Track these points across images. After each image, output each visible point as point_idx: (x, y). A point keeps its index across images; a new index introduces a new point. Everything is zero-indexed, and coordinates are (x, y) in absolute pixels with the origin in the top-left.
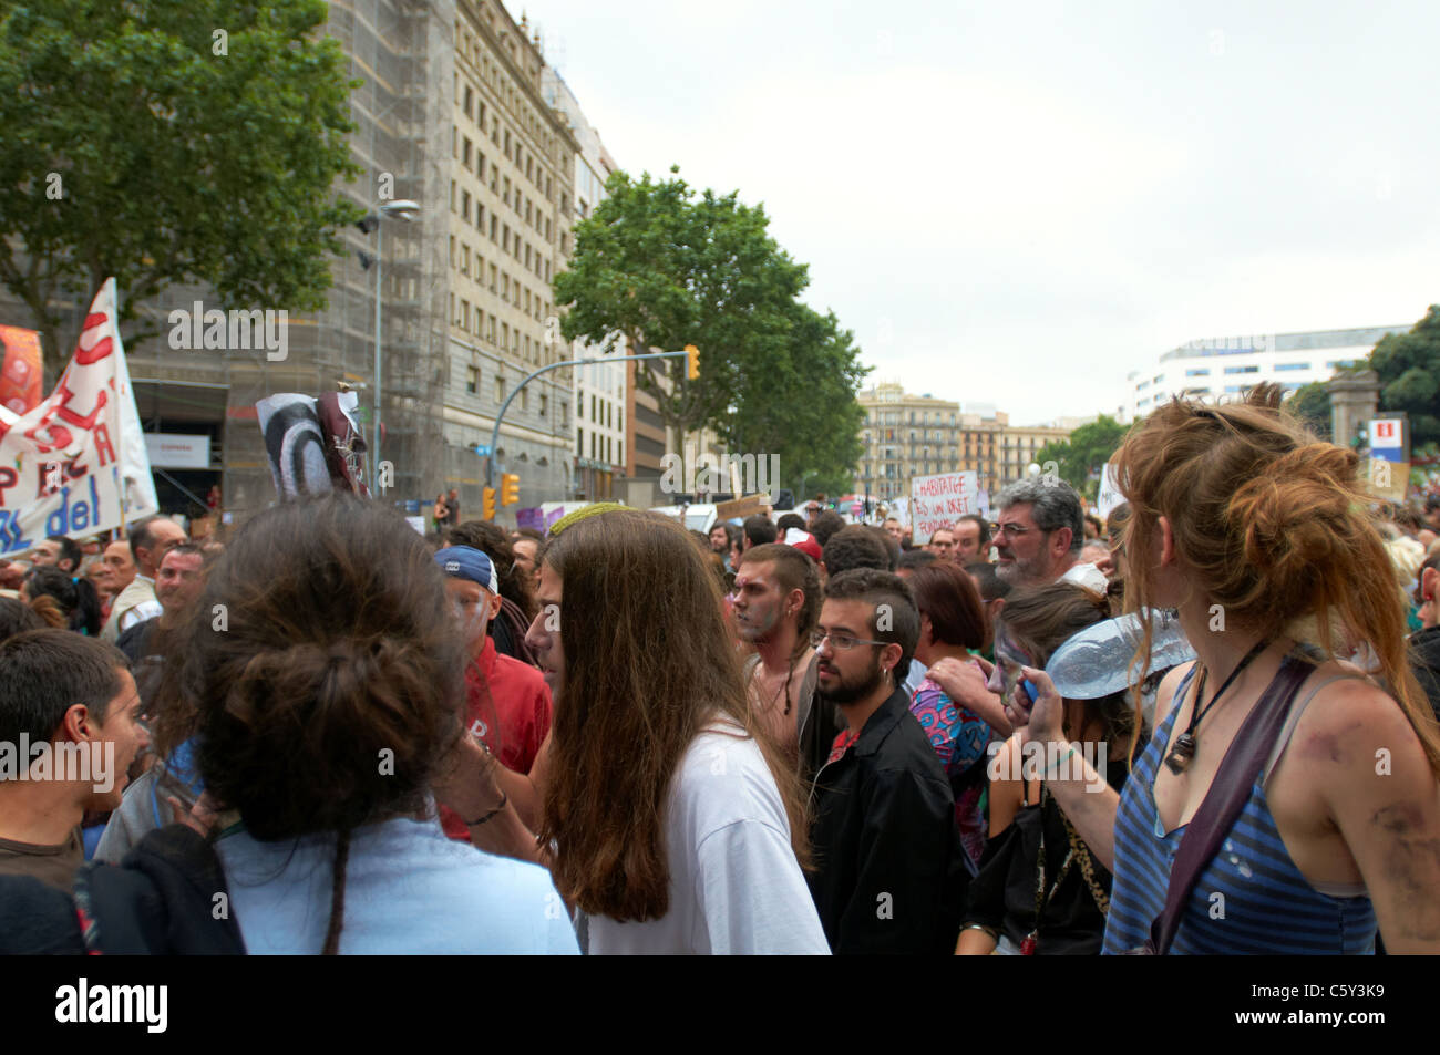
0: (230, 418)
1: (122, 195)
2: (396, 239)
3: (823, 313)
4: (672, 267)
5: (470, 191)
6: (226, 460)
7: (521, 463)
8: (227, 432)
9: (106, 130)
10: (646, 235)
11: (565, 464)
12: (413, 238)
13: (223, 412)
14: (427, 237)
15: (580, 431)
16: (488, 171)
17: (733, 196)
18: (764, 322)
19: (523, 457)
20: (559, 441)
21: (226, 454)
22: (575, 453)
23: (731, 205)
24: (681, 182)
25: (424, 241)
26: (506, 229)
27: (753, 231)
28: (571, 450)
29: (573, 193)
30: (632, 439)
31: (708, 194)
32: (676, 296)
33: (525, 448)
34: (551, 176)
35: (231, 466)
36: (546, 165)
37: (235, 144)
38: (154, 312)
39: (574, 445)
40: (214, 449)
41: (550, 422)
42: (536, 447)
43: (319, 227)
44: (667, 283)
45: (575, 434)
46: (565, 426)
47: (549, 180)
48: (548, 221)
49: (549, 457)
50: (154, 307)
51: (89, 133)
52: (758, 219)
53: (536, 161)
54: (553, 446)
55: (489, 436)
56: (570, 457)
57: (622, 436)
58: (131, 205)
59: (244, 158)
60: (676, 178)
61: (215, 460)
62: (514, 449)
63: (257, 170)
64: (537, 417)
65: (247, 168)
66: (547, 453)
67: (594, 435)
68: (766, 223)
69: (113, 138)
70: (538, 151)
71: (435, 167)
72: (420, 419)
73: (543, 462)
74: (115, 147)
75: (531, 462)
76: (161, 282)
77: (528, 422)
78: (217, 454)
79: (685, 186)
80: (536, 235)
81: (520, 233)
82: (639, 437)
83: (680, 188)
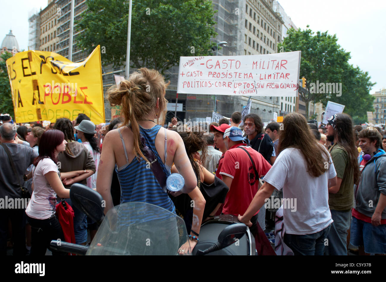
0: (187, 99)
1: (160, 45)
2: (230, 52)
3: (355, 67)
4: (306, 55)
5: (251, 37)
6: (186, 109)
7: (264, 112)
8: (187, 102)
9: (156, 30)
10: (298, 46)
12: (234, 51)
13: (186, 98)
14: (238, 51)
15: (282, 103)
16: (256, 31)
17: (326, 33)
18: (334, 70)
19: (265, 110)
20: (275, 106)
21: (186, 108)
22: (280, 109)
23: (325, 36)
24: (309, 30)
25: (237, 52)
26: (261, 47)
27: (332, 43)
28: (279, 109)
29: (281, 36)
30: (298, 106)
31: (318, 33)
32: (306, 63)
33: (265, 108)
34: (275, 32)
35: (187, 111)
36: (273, 28)
37: (184, 30)
38: (171, 73)
39: (280, 107)
40: (184, 107)
41: (273, 101)
42: (268, 107)
43: (207, 50)
44: (303, 60)
45: (280, 104)
46: (277, 102)
47: (274, 33)
48: (274, 44)
49: (272, 111)
50: (171, 72)
51: (152, 31)
52: (334, 39)
53: (270, 28)
54: (274, 107)
55: (246, 102)
56: (278, 111)
57: (294, 105)
58: (161, 48)
59: (187, 34)
60: (308, 29)
61: (184, 109)
62: (262, 108)
63: (190, 36)
64: (269, 99)
65: (187, 36)
66: (271, 109)
67: (286, 104)
68: (337, 40)
69: (158, 32)
70: (271, 25)
71: (240, 32)
72: (235, 99)
73: (270, 112)
74: (158, 34)
75: (267, 112)
76: (170, 66)
77: (266, 101)
78: (184, 108)
79: (311, 31)
80: (270, 48)
81: (265, 48)
82: (300, 105)
83: (309, 32)
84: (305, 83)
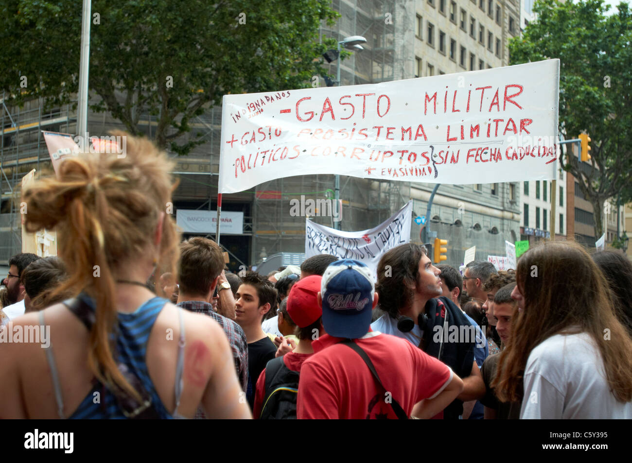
0: (257, 199)
1: (176, 47)
2: (375, 64)
4: (588, 71)
6: (254, 228)
7: (475, 232)
8: (255, 208)
10: (565, 46)
11: (513, 233)
12: (387, 62)
13: (253, 195)
14: (397, 60)
15: (526, 207)
16: (448, 6)
19: (477, 227)
20: (508, 215)
21: (254, 224)
22: (522, 224)
25: (396, 64)
26: (463, 50)
28: (518, 222)
29: (518, 16)
30: (573, 213)
31: (623, 7)
32: (589, 93)
33: (478, 220)
34: (500, 5)
35: (257, 233)
38: (208, 126)
39: (521, 217)
40: (246, 221)
41: (500, 199)
42: (488, 219)
43: (312, 59)
44: (582, 84)
45: (522, 210)
46: (513, 202)
47: (498, 8)
48: (498, 41)
49: (499, 228)
50: (209, 123)
51: (153, 7)
54: (503, 218)
55: (425, 205)
56: (517, 228)
57: (561, 210)
58: (182, 54)
61: (247, 228)
62: (470, 221)
64: (488, 196)
66: (497, 223)
67: (538, 209)
69: (169, 9)
71: (404, 7)
72: (392, 198)
73: (494, 231)
74: (170, 16)
75: (484, 230)
76: (206, 105)
77: (481, 200)
78: (250, 224)
80: (488, 52)
81: (474, 53)
82: (577, 209)
83: (597, 4)
84: (589, 148)
